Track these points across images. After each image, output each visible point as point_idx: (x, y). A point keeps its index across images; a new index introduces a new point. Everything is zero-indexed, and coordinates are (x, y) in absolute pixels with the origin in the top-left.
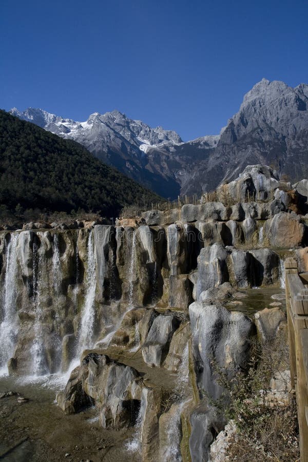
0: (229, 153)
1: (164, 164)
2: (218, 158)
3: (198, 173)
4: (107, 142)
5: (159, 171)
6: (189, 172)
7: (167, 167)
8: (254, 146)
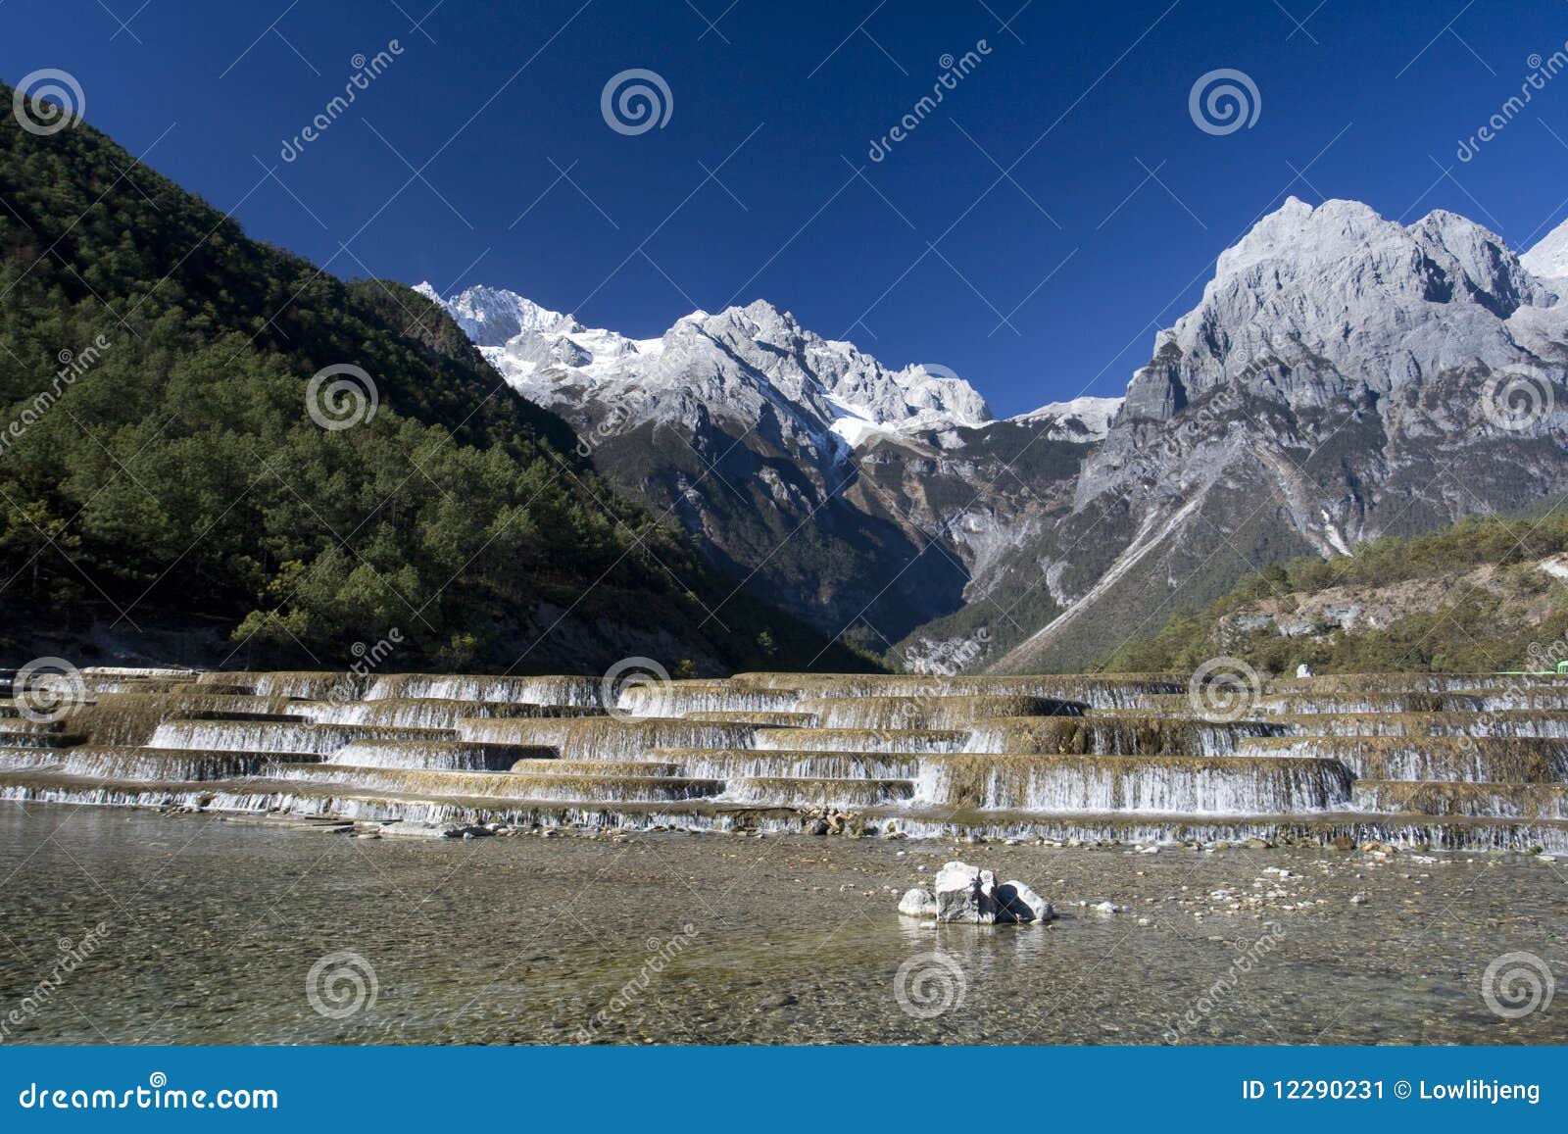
0: (1155, 449)
1: (914, 490)
2: (1115, 468)
3: (1038, 525)
4: (710, 398)
5: (893, 512)
6: (1007, 522)
7: (924, 501)
8: (1254, 427)
